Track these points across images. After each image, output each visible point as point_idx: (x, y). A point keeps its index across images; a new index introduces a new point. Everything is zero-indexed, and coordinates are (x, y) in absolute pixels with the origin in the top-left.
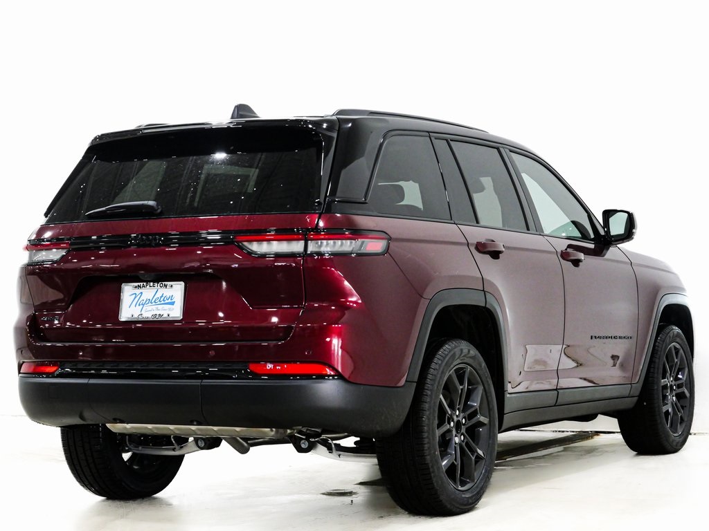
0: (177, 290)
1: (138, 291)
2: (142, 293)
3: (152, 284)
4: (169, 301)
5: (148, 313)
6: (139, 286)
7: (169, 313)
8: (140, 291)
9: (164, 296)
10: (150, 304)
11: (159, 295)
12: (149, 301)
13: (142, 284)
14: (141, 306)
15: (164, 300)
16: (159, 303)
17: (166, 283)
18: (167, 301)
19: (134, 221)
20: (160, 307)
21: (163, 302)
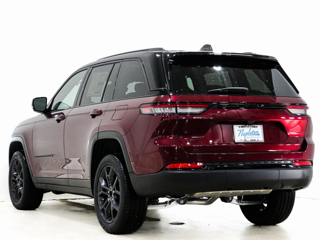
0: (259, 129)
1: (241, 129)
2: (243, 130)
3: (248, 126)
4: (257, 133)
5: (249, 139)
6: (242, 127)
7: (258, 139)
8: (243, 128)
9: (254, 131)
10: (248, 135)
11: (251, 131)
12: (247, 134)
13: (243, 125)
14: (244, 136)
15: (254, 133)
16: (252, 134)
17: (255, 125)
18: (256, 134)
19: (236, 96)
20: (253, 136)
21: (254, 134)
